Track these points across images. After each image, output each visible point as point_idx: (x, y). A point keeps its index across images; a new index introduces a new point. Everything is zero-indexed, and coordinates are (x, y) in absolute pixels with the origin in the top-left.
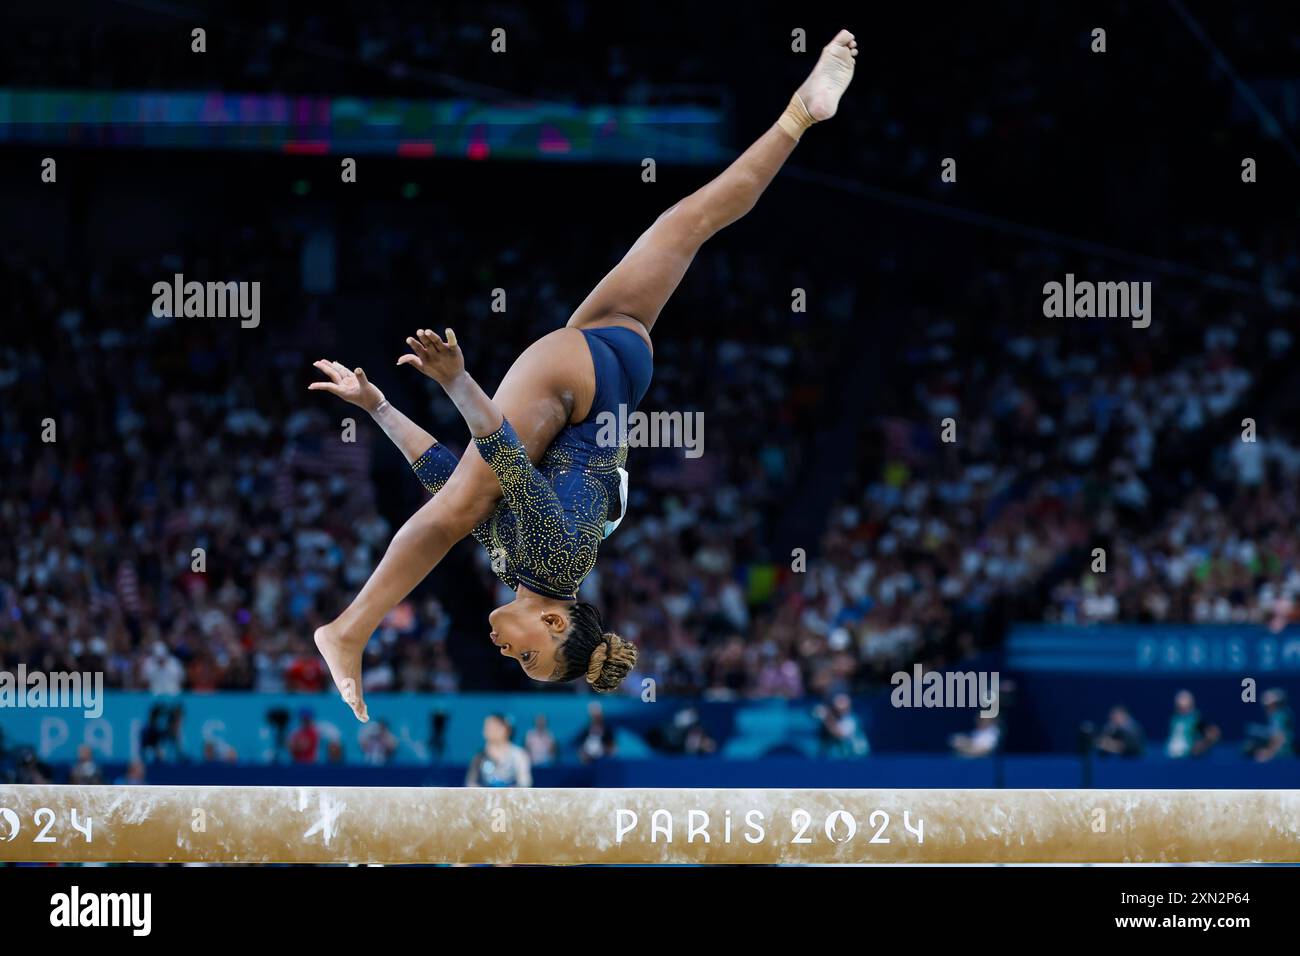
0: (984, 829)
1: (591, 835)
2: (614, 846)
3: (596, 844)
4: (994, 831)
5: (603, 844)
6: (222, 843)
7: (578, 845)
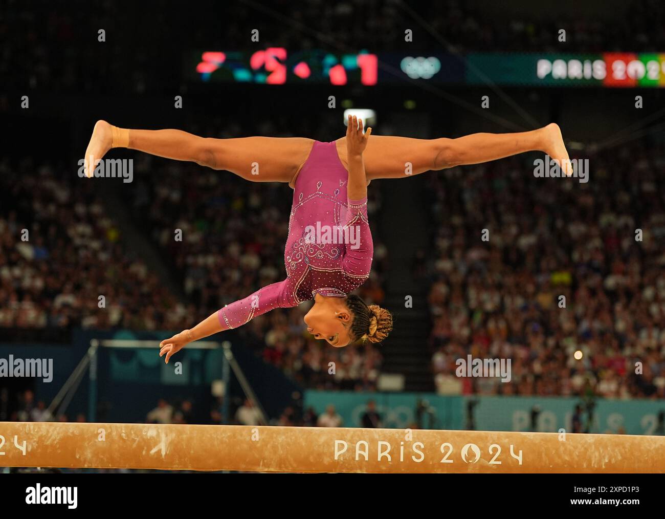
0: (559, 457)
1: (320, 455)
2: (333, 462)
3: (322, 461)
4: (567, 458)
5: (326, 460)
6: (102, 457)
7: (312, 460)
